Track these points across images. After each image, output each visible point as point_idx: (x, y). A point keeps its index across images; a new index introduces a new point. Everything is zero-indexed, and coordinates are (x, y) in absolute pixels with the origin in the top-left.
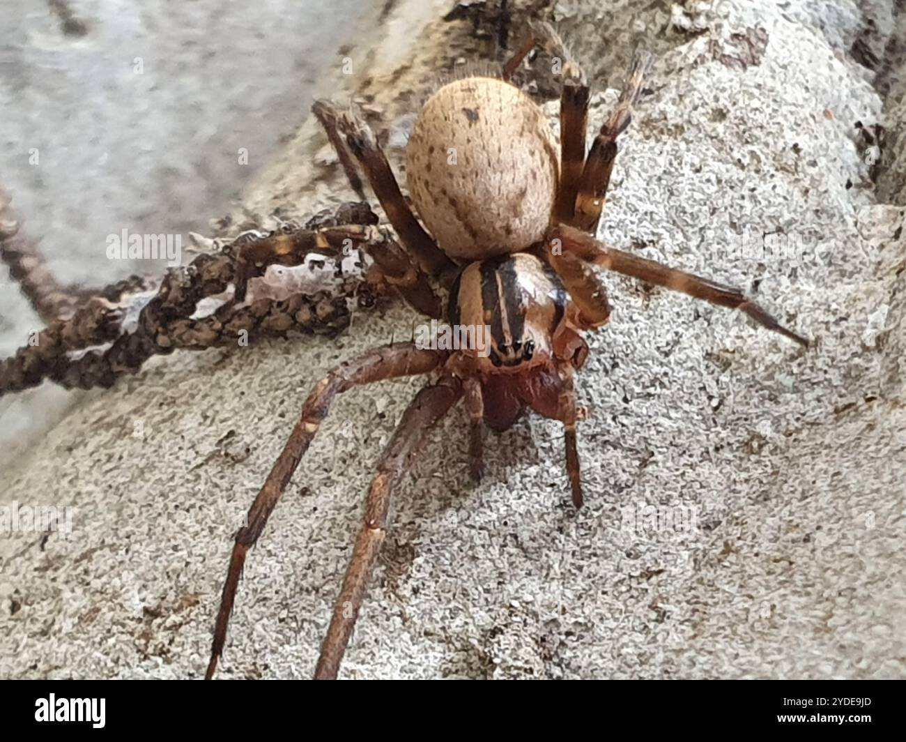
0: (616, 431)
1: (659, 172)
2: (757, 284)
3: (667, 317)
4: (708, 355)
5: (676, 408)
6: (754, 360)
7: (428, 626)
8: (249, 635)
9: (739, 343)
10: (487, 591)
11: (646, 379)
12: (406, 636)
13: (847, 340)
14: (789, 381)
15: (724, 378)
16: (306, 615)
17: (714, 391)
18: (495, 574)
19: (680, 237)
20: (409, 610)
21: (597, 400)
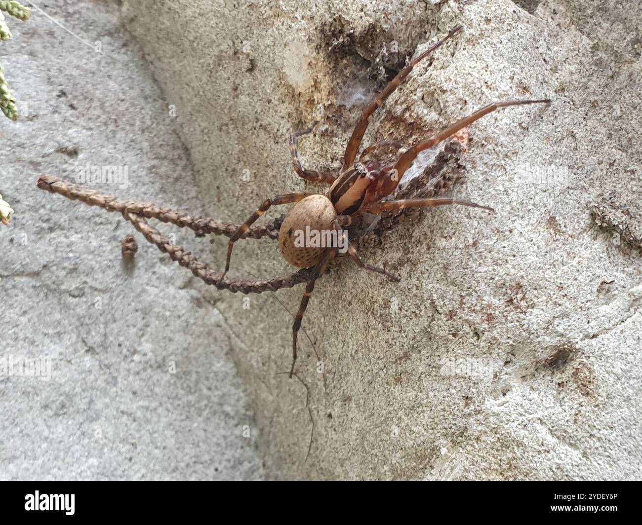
0: (559, 135)
1: (492, 52)
2: (544, 60)
3: (538, 91)
4: (556, 92)
5: (565, 114)
6: (570, 82)
7: (578, 232)
8: (547, 280)
9: (559, 81)
10: (578, 208)
11: (551, 114)
12: (575, 240)
13: (586, 55)
14: (585, 80)
15: (567, 94)
16: (552, 261)
17: (567, 100)
18: (575, 202)
19: (518, 66)
20: (570, 233)
21: (547, 132)
